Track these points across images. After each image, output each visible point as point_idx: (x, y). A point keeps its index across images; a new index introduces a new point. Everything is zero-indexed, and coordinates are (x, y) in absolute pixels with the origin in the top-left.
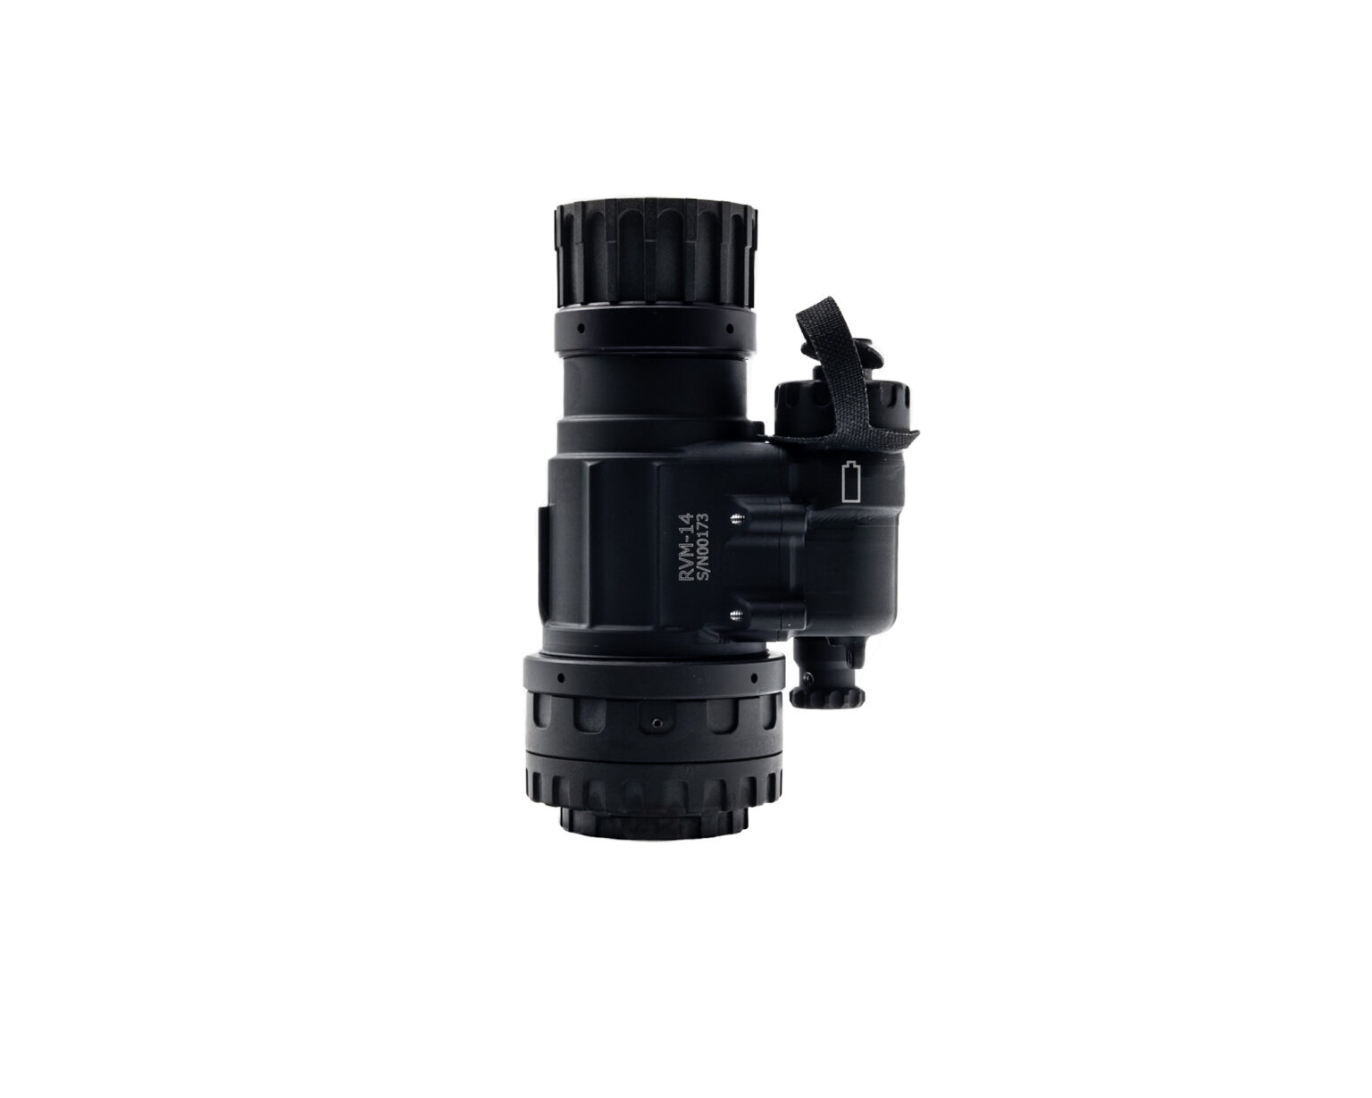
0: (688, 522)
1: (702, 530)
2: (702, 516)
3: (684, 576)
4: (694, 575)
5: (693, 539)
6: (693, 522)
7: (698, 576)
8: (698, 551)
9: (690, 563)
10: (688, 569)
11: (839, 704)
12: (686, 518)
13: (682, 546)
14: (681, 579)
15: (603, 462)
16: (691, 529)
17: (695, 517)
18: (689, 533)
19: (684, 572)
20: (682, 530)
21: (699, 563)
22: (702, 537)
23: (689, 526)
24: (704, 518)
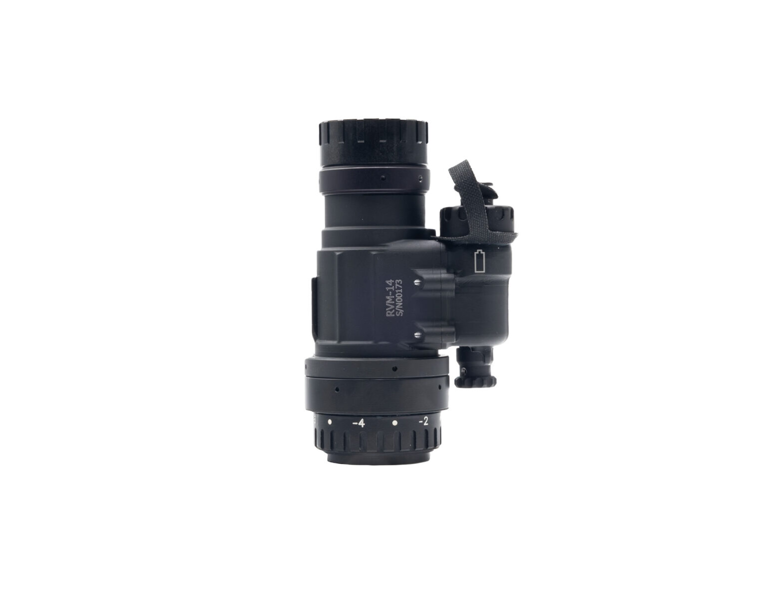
0: (391, 285)
1: (399, 288)
2: (398, 281)
3: (389, 314)
4: (394, 313)
5: (394, 293)
6: (394, 284)
7: (397, 314)
8: (396, 300)
9: (392, 307)
10: (391, 310)
11: (481, 385)
12: (389, 282)
13: (388, 298)
14: (387, 315)
15: (345, 253)
16: (393, 288)
17: (395, 281)
18: (391, 290)
19: (389, 312)
20: (388, 289)
21: (398, 307)
22: (399, 292)
23: (392, 286)
24: (400, 282)
